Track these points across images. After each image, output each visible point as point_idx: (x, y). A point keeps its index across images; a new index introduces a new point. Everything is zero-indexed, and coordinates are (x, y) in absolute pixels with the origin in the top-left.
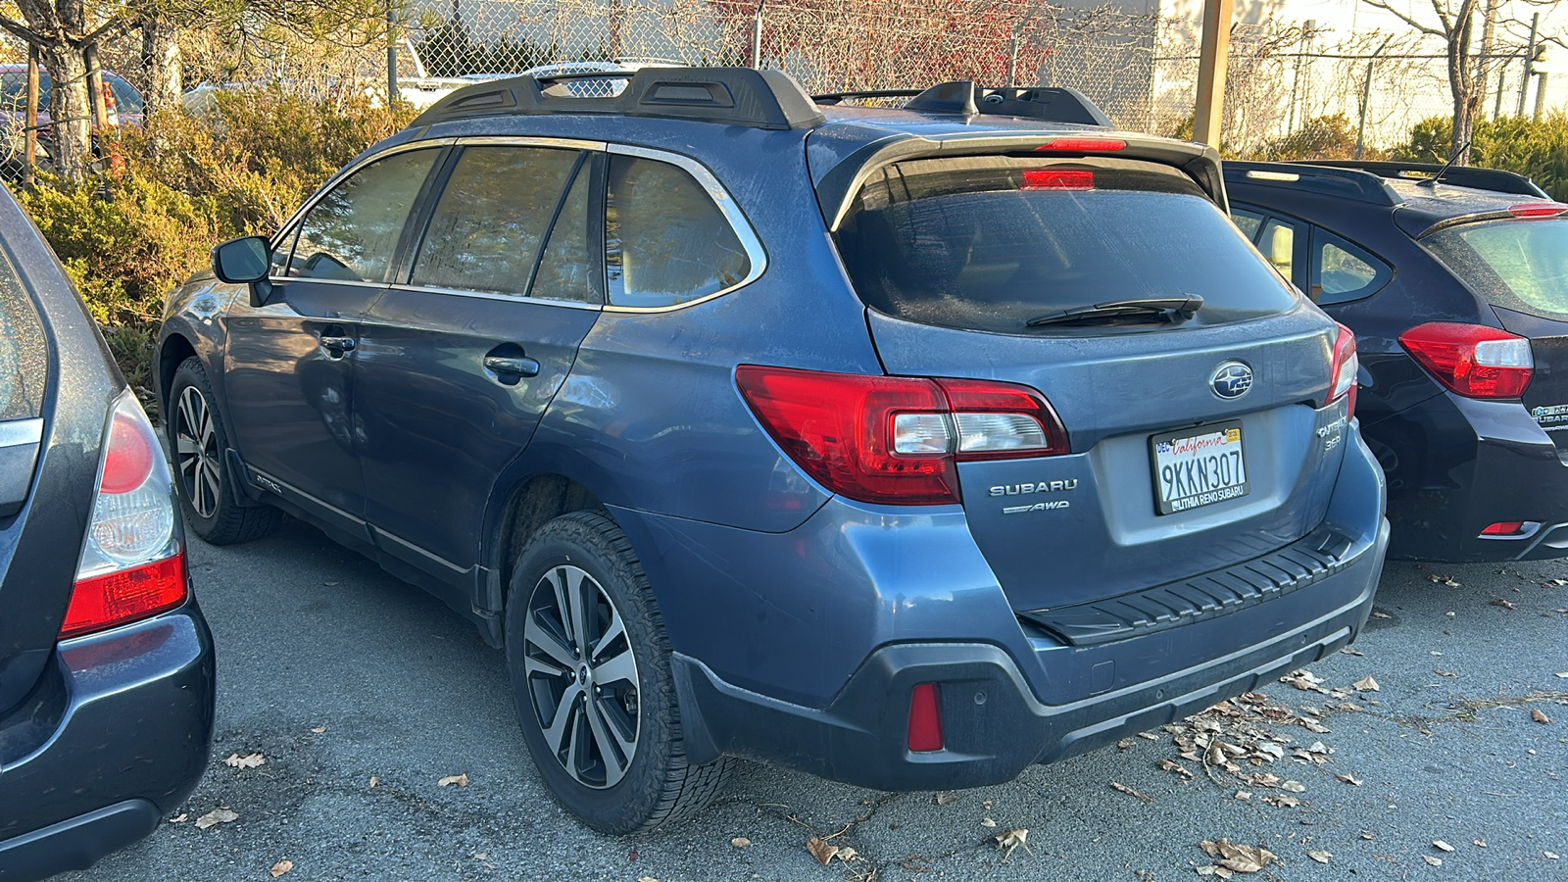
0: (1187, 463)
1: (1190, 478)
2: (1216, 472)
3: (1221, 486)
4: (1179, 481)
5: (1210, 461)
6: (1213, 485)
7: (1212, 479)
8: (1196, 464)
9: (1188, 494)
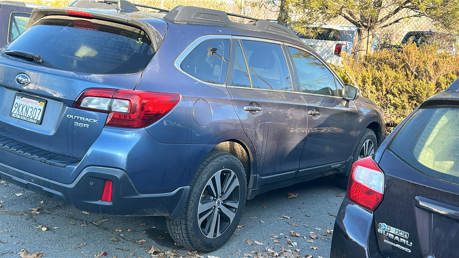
0: (23, 105)
1: (22, 110)
2: (31, 112)
3: (31, 117)
4: (19, 109)
5: (31, 108)
6: (29, 116)
7: (29, 114)
8: (26, 107)
9: (20, 114)
